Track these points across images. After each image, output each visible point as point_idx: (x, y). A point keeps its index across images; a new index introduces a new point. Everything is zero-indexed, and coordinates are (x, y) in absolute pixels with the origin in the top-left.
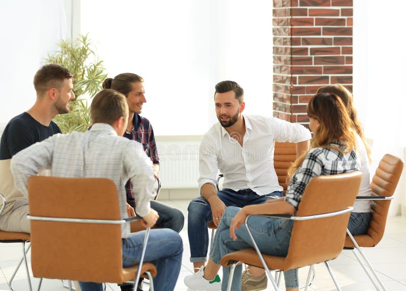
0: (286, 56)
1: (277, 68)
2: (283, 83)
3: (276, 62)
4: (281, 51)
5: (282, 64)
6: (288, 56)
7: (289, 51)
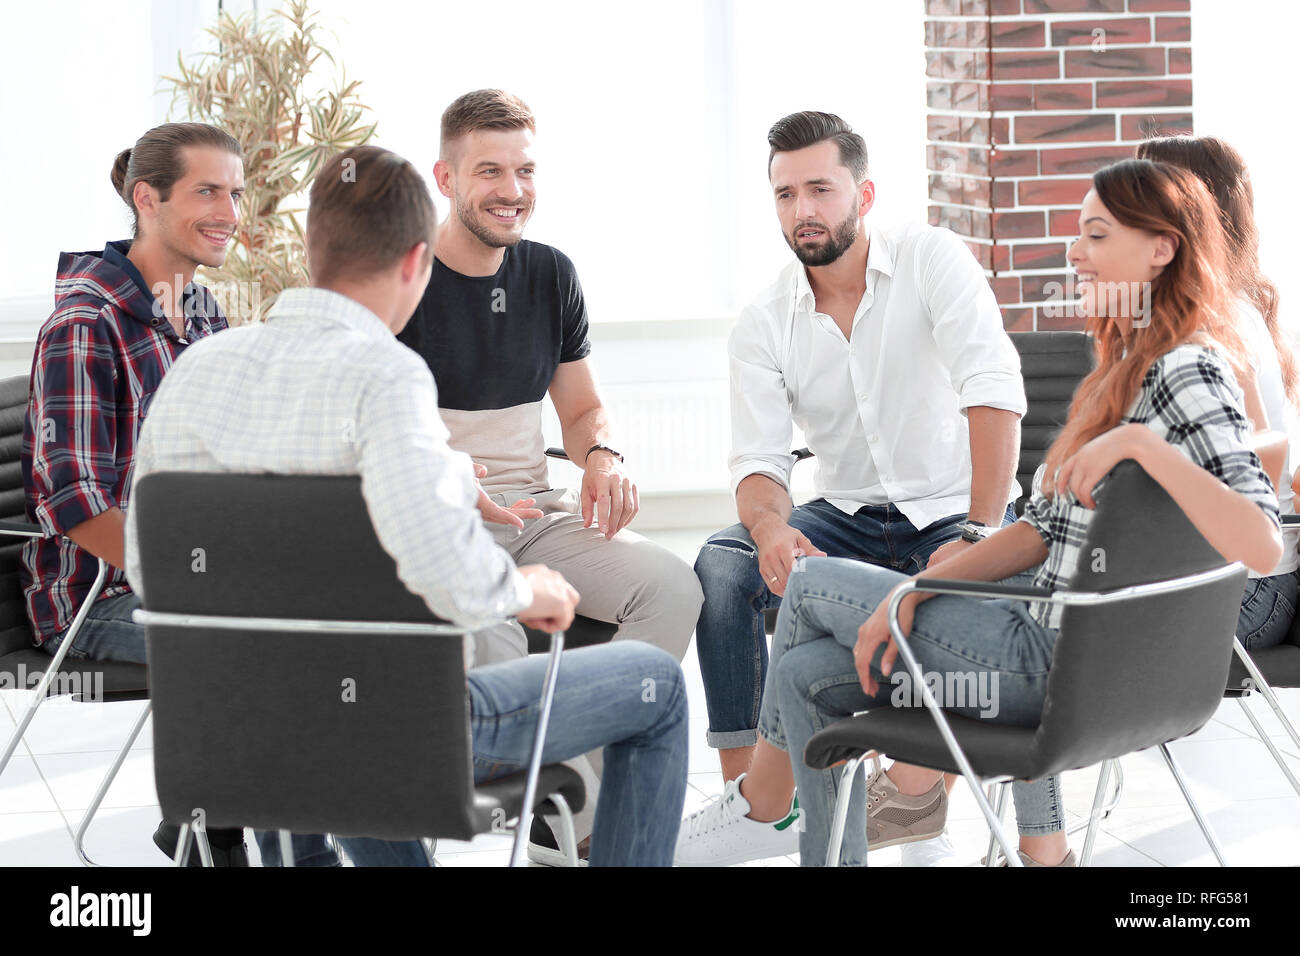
0: (972, 50)
1: (942, 90)
2: (961, 140)
3: (936, 70)
4: (954, 37)
5: (959, 76)
6: (978, 50)
7: (981, 34)
